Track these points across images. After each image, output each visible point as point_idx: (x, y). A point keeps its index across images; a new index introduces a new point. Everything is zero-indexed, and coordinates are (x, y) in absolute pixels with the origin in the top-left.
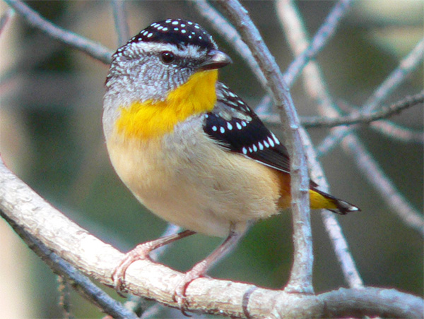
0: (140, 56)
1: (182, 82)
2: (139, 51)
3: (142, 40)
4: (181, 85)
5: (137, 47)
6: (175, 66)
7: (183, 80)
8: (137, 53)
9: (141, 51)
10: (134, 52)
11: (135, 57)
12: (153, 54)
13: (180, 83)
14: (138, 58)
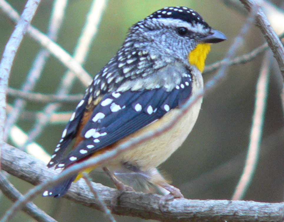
0: (160, 27)
1: (192, 49)
2: (159, 24)
3: (162, 17)
4: (191, 51)
5: (157, 21)
6: (187, 38)
7: (192, 47)
8: (158, 25)
9: (161, 25)
10: (156, 25)
11: (156, 28)
12: (171, 28)
13: (191, 50)
14: (158, 29)
